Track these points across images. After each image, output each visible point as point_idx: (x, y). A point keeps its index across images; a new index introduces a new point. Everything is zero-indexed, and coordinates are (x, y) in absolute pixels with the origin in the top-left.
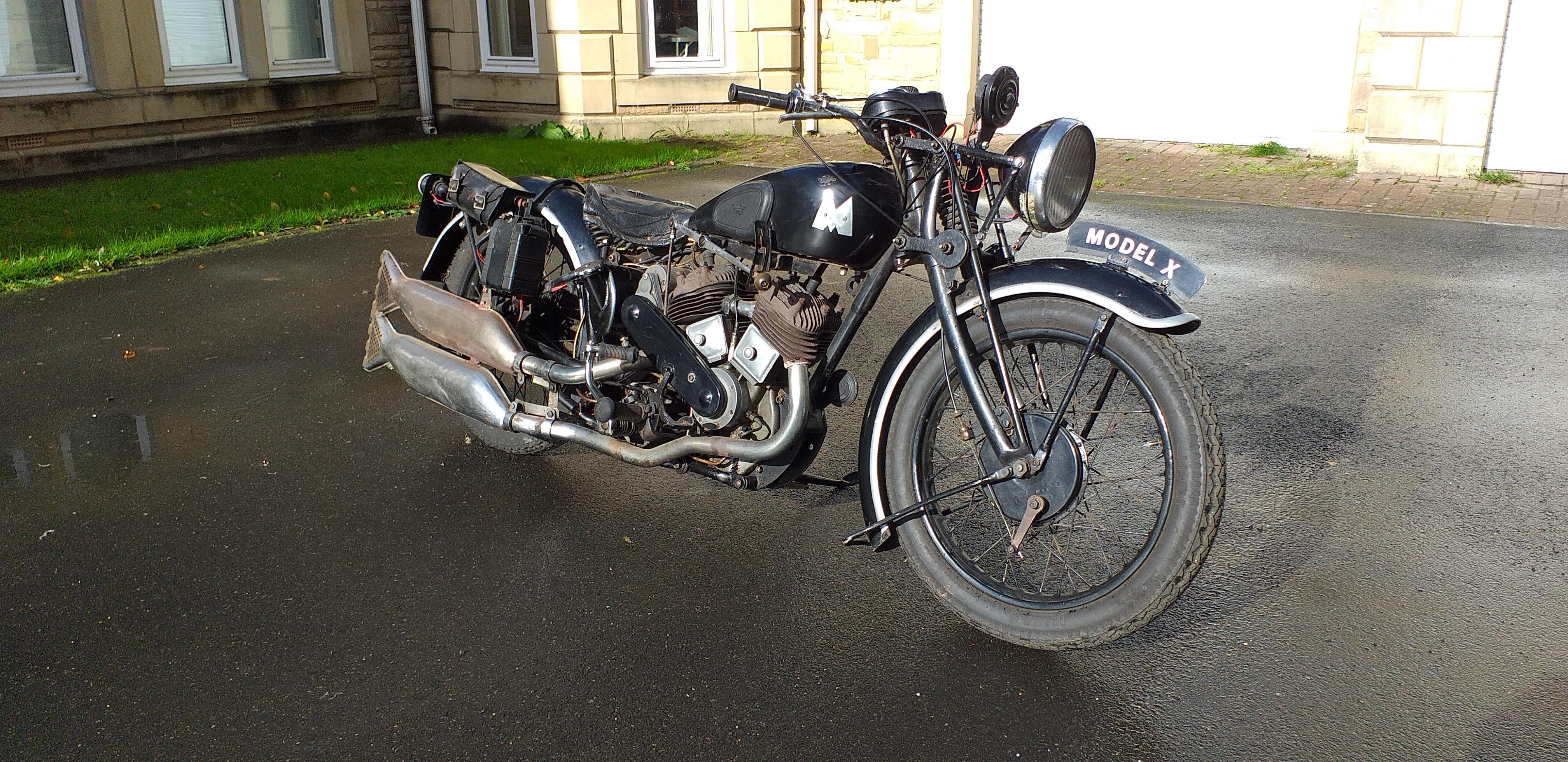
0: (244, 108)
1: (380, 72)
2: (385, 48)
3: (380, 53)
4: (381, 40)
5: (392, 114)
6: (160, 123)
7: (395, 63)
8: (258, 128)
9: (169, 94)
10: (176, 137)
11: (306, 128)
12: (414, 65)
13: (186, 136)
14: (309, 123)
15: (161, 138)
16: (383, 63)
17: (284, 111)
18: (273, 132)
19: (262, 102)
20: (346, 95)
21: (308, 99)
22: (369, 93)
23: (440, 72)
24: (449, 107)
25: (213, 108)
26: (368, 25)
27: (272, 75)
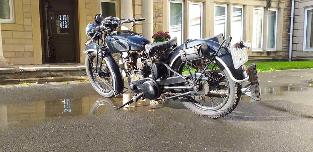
0: (263, 55)
1: (283, 51)
2: (284, 46)
3: (284, 47)
4: (284, 45)
5: (284, 58)
6: (251, 57)
7: (286, 49)
8: (264, 59)
9: (253, 52)
10: (253, 59)
11: (271, 59)
12: (289, 50)
13: (254, 59)
14: (271, 58)
15: (251, 59)
16: (284, 49)
17: (268, 56)
18: (266, 59)
19: (265, 54)
20: (278, 54)
21: (272, 54)
22: (281, 54)
23: (294, 51)
24: (295, 57)
25: (258, 55)
26: (282, 42)
27: (267, 50)
